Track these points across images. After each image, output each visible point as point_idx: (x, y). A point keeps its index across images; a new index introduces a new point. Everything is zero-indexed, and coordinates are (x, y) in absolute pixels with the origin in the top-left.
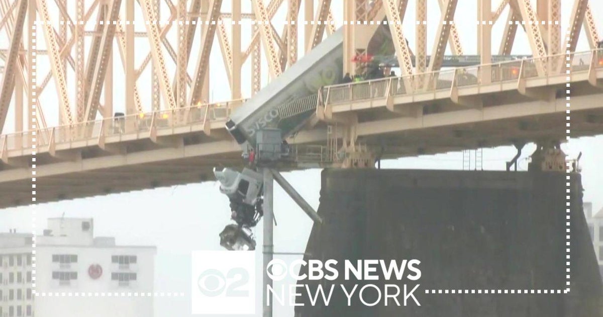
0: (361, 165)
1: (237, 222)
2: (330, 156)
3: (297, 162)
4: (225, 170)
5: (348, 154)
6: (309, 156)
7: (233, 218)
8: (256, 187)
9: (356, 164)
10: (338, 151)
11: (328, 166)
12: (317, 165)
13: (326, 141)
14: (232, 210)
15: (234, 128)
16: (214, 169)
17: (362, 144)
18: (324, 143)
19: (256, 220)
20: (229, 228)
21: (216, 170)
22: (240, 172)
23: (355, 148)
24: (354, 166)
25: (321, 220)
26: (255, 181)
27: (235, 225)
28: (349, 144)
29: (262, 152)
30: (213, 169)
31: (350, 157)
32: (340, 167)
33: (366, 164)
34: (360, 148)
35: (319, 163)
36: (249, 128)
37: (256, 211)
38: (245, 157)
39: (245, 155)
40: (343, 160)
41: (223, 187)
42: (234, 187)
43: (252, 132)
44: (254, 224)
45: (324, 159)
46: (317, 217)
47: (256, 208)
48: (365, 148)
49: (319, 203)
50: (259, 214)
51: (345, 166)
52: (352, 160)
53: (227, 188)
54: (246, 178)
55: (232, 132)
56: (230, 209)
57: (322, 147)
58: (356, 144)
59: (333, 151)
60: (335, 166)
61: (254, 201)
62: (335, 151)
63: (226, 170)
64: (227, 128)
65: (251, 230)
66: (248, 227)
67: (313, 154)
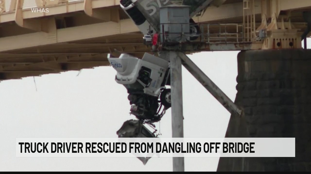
0: (285, 45)
1: (137, 117)
2: (246, 35)
3: (208, 44)
4: (122, 55)
5: (269, 33)
6: (224, 36)
7: (133, 112)
8: (159, 75)
9: (279, 44)
10: (256, 29)
11: (246, 48)
12: (233, 47)
13: (242, 18)
14: (131, 103)
15: (130, 6)
16: (109, 56)
17: (285, 21)
18: (239, 20)
19: (160, 113)
20: (128, 124)
21: (111, 56)
22: (140, 58)
23: (277, 25)
24: (277, 47)
25: (239, 111)
26: (158, 68)
27: (135, 121)
28: (269, 20)
29: (167, 33)
30: (107, 56)
31: (272, 36)
32: (260, 49)
33: (291, 44)
34: (283, 25)
35: (235, 44)
36: (149, 6)
37: (159, 103)
38: (148, 39)
39: (146, 37)
40: (263, 41)
41: (119, 77)
42: (133, 76)
43: (152, 10)
44: (158, 119)
45: (240, 40)
46: (235, 108)
47: (159, 100)
48: (289, 25)
49: (236, 92)
50: (163, 107)
51: (266, 47)
52: (274, 40)
53: (125, 77)
54: (148, 65)
55: (128, 11)
56: (129, 101)
57: (237, 25)
58: (278, 20)
59: (250, 30)
60: (254, 47)
61: (157, 92)
62: (253, 30)
63: (124, 56)
64: (122, 6)
65: (154, 126)
66: (150, 123)
67: (227, 34)
